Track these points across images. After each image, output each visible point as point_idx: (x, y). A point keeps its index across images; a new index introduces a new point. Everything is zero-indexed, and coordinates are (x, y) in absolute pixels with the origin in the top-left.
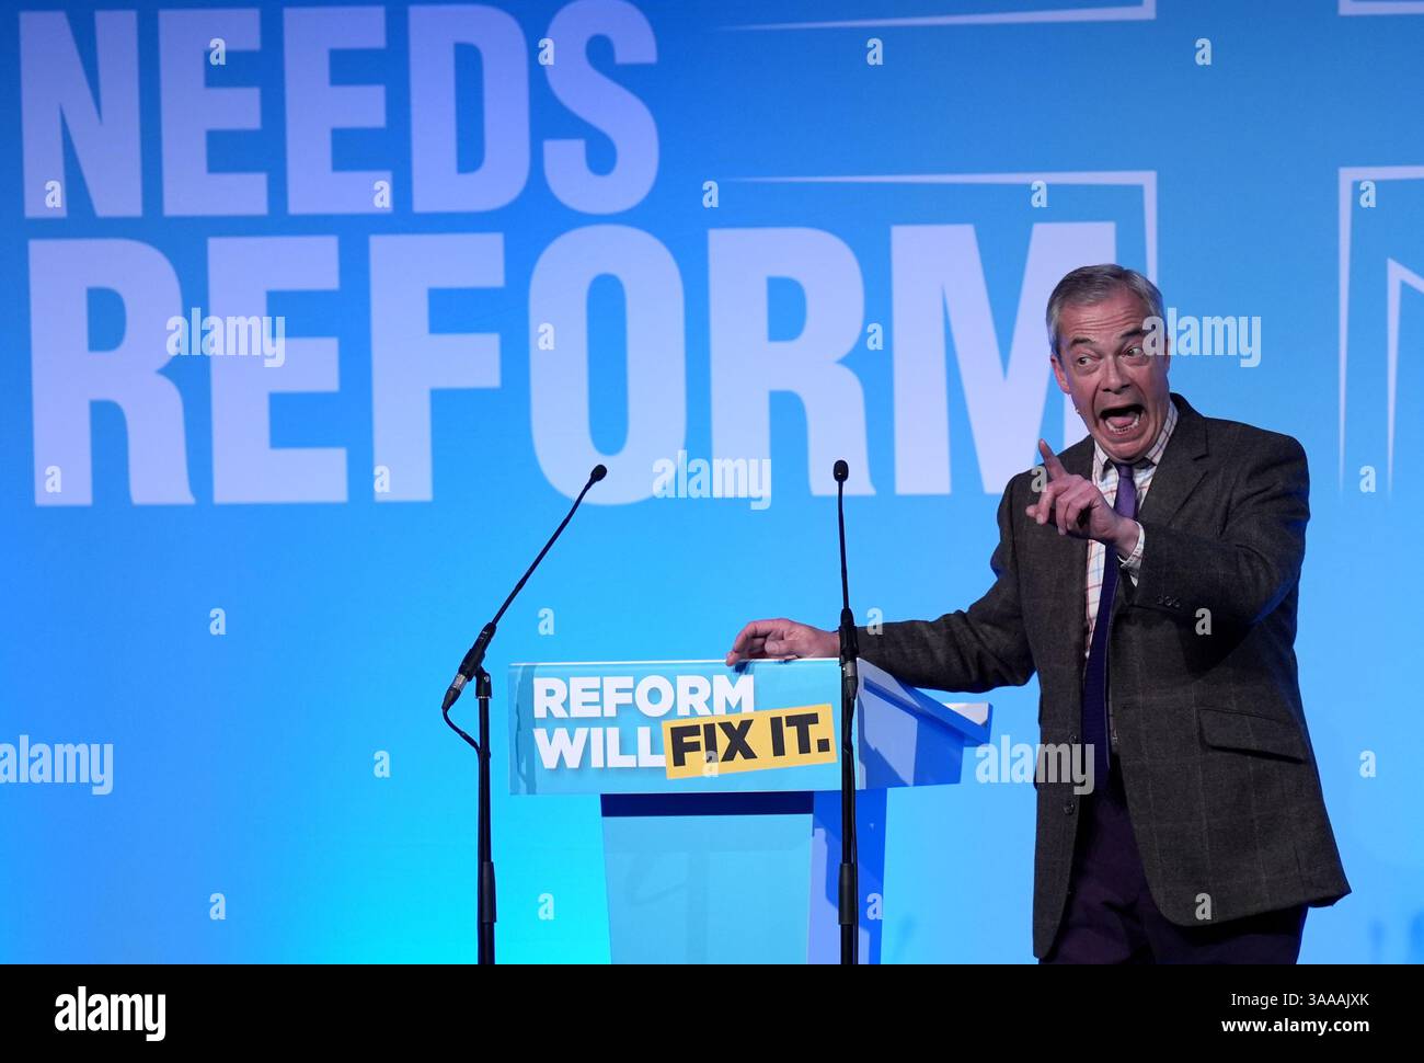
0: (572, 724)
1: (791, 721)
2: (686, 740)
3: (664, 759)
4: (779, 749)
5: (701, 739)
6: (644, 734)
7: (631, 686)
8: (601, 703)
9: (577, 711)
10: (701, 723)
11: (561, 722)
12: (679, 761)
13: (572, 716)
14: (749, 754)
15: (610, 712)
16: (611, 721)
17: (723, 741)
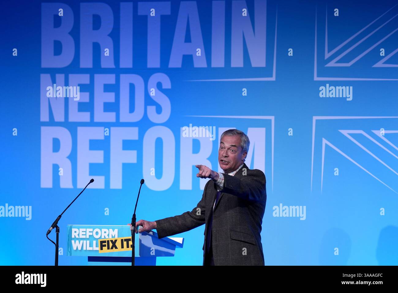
0: (80, 239)
1: (125, 240)
2: (103, 244)
3: (98, 248)
4: (122, 247)
5: (106, 244)
6: (94, 242)
7: (92, 231)
8: (86, 235)
9: (81, 236)
10: (106, 240)
11: (78, 239)
12: (102, 249)
13: (80, 237)
14: (116, 248)
15: (88, 237)
16: (88, 239)
17: (111, 245)
